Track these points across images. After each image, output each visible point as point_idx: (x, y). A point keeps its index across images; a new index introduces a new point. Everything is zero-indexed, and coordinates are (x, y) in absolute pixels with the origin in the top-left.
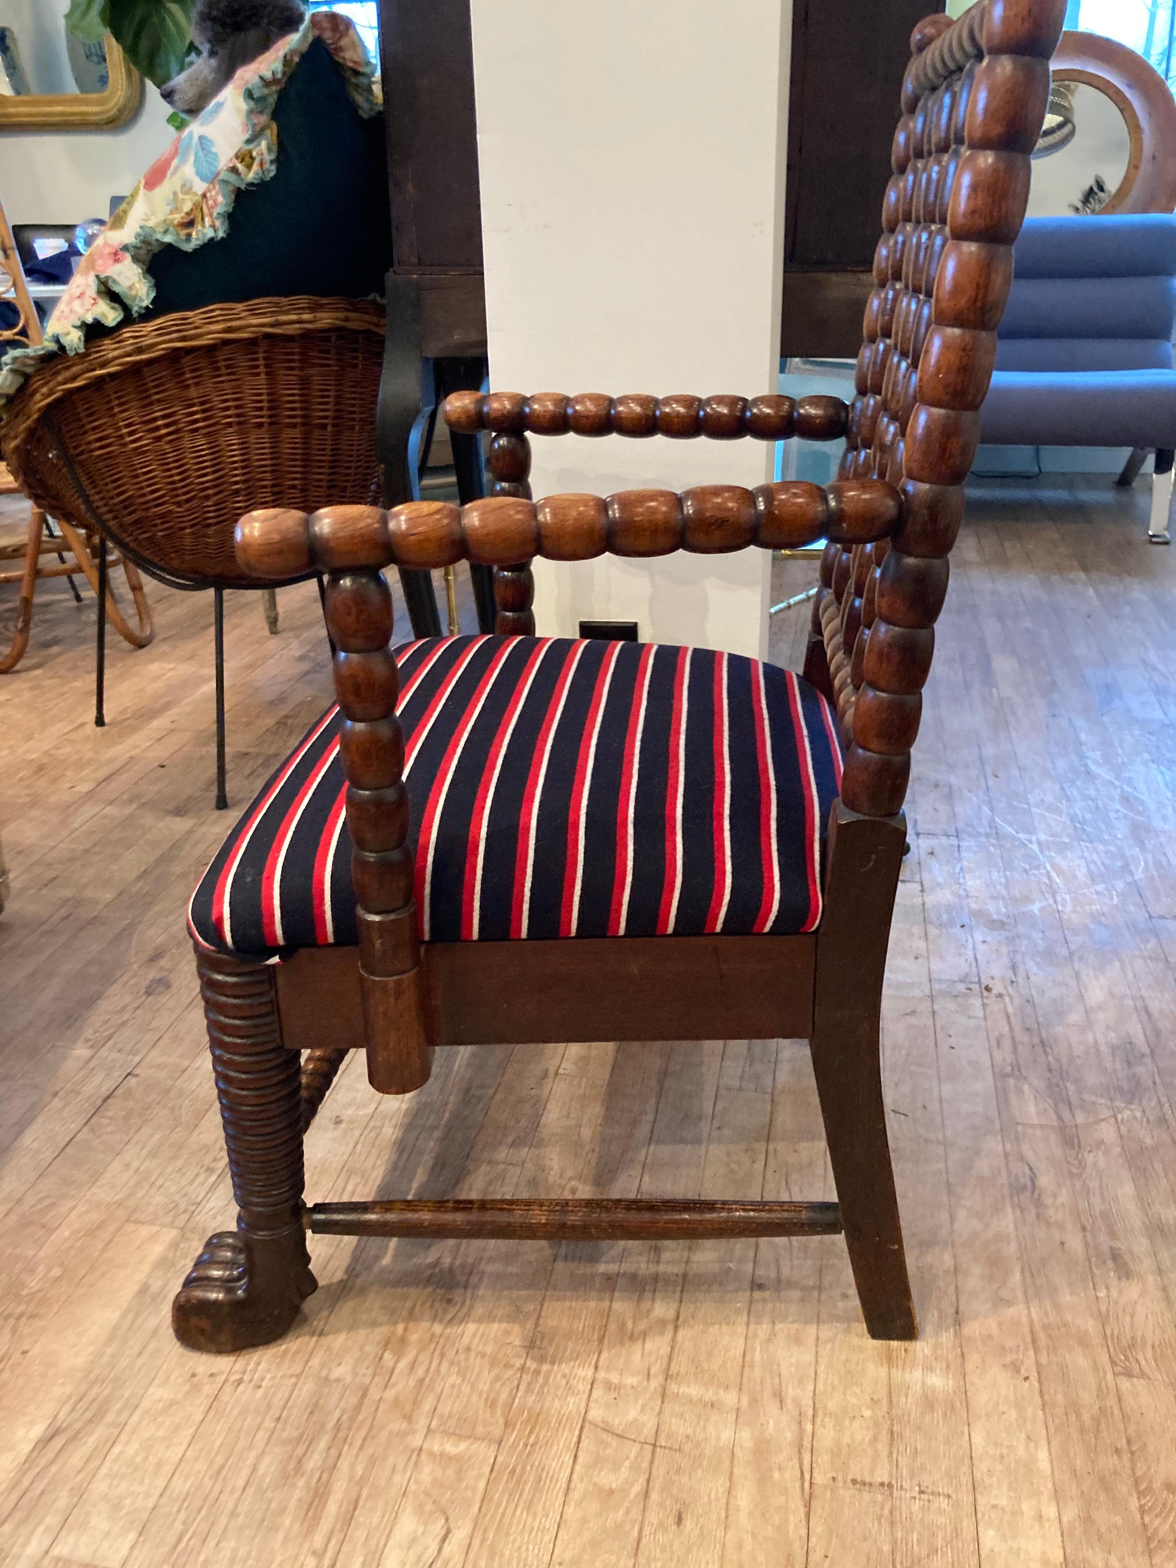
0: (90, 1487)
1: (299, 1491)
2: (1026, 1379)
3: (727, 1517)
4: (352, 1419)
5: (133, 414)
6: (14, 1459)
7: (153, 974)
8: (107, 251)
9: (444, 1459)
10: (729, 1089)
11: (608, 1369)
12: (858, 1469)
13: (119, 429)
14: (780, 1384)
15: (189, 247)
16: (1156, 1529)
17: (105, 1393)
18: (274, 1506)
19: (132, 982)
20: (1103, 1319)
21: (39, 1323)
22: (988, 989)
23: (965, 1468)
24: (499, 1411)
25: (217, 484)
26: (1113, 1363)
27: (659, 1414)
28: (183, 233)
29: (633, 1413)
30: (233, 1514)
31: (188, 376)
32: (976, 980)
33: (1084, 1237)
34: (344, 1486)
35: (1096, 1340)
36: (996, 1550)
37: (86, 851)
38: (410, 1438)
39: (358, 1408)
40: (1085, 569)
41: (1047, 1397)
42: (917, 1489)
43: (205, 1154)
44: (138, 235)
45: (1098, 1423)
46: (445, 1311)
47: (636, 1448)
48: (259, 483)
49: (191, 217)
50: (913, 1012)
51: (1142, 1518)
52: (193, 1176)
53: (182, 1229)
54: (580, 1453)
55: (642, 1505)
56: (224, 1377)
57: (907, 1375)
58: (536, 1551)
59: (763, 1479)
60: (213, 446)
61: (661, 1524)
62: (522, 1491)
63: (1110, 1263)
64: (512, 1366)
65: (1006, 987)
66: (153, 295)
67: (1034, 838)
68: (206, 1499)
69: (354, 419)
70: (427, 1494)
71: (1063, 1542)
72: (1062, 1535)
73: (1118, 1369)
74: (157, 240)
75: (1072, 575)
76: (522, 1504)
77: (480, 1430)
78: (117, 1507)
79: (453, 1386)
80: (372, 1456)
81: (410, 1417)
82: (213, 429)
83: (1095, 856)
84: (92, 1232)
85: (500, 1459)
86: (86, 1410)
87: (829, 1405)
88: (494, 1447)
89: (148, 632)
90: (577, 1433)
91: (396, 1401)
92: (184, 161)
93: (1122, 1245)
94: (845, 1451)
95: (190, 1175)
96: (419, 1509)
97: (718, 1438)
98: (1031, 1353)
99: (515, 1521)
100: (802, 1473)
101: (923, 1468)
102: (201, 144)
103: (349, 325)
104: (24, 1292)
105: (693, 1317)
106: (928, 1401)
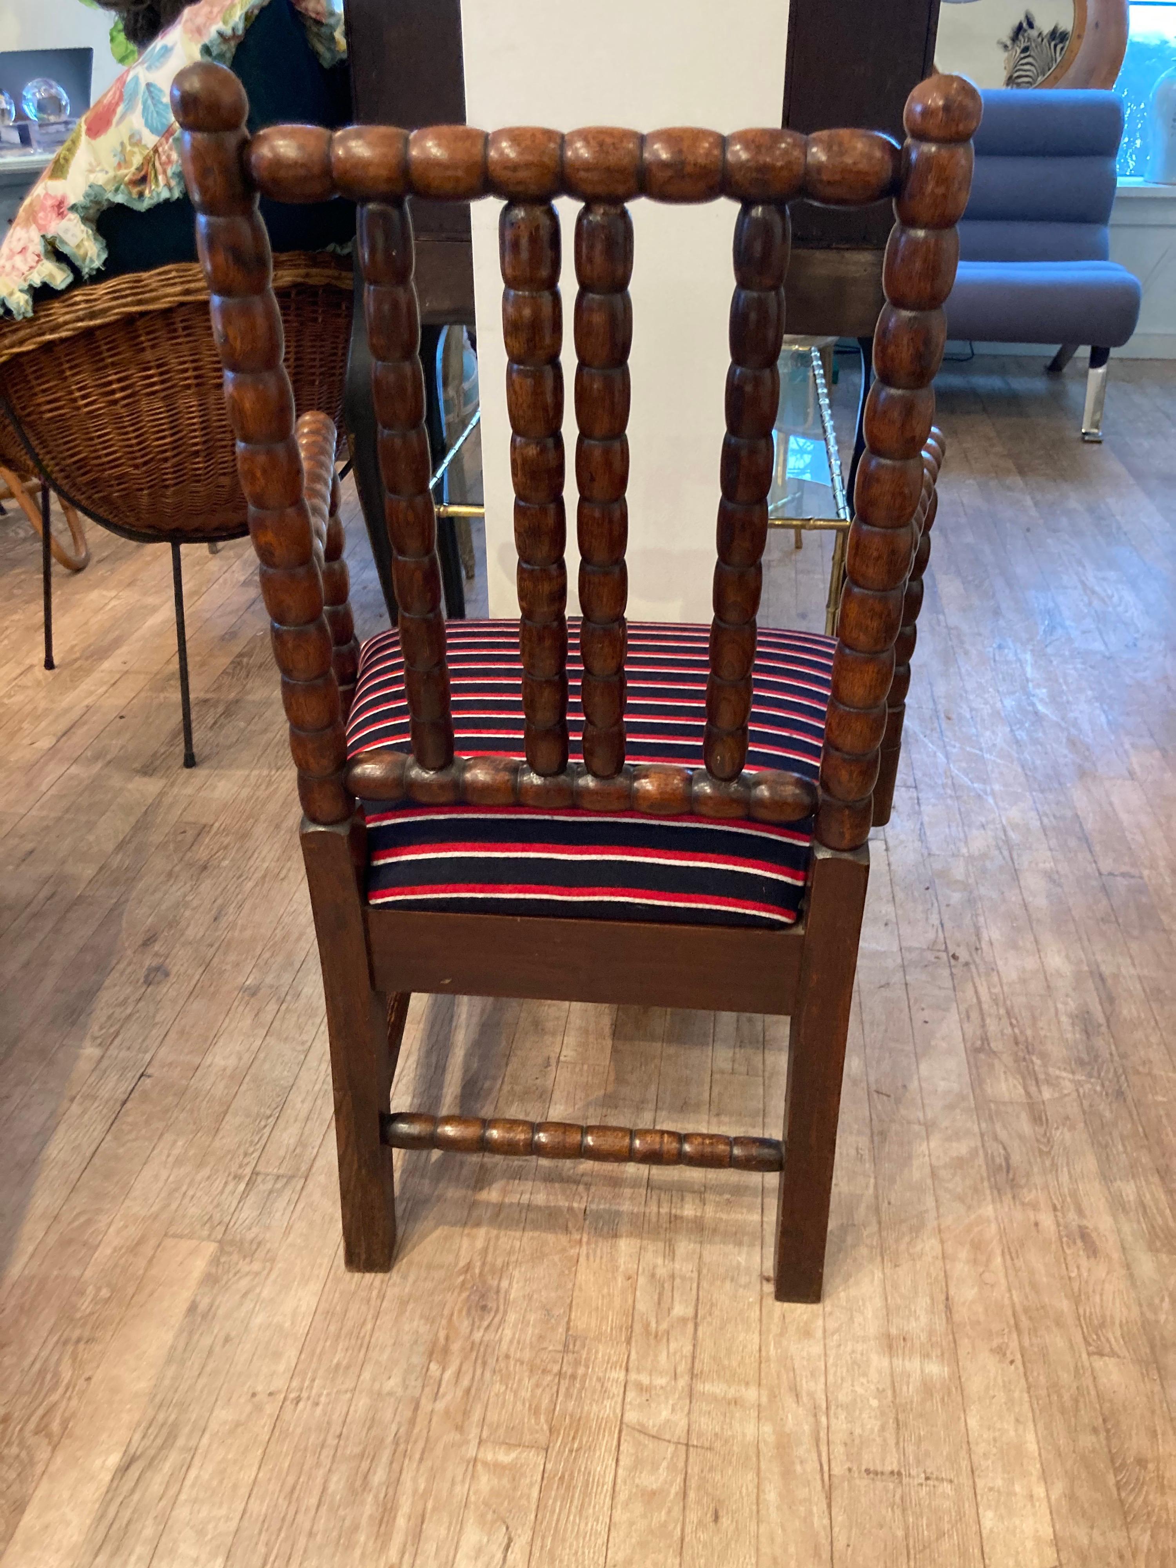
0: (173, 1513)
1: (369, 1507)
2: (1012, 1362)
3: (758, 1512)
4: (409, 1433)
5: (86, 377)
6: (97, 1489)
7: (149, 961)
8: (49, 203)
9: (497, 1468)
10: (722, 1072)
11: (639, 1371)
12: (870, 1459)
13: (71, 393)
14: (795, 1378)
15: (143, 206)
16: (1131, 1505)
17: (173, 1417)
18: (347, 1523)
19: (129, 970)
20: (1077, 1300)
21: (97, 1348)
22: (954, 957)
23: (963, 1453)
24: (543, 1419)
25: (176, 446)
26: (1087, 1343)
27: (689, 1413)
28: (135, 191)
29: (665, 1414)
30: (311, 1534)
31: (143, 338)
32: (943, 947)
33: (1056, 1216)
34: (409, 1502)
35: (1070, 1320)
36: (995, 1530)
37: (60, 819)
38: (464, 1448)
39: (412, 1422)
40: (1022, 471)
41: (1031, 1379)
42: (923, 1475)
43: (231, 1160)
44: (87, 195)
45: (1076, 1401)
46: (482, 1319)
47: (671, 1448)
48: (219, 444)
49: (143, 173)
50: (887, 985)
51: (1119, 1495)
52: (222, 1185)
53: (220, 1242)
54: (621, 1457)
55: (681, 1504)
56: (282, 1396)
57: (907, 1363)
58: (591, 1555)
59: (787, 1473)
60: (170, 407)
61: (700, 1522)
62: (573, 1496)
63: (1079, 1243)
64: (550, 1372)
65: (971, 955)
66: (104, 256)
67: (988, 789)
68: (283, 1519)
69: (313, 374)
70: (486, 1504)
71: (1052, 1519)
72: (1051, 1513)
73: (1091, 1349)
74: (108, 200)
75: (1008, 481)
76: (573, 1509)
77: (527, 1438)
78: (201, 1533)
79: (497, 1395)
80: (432, 1468)
81: (462, 1427)
82: (172, 391)
83: (1046, 807)
84: (135, 1248)
85: (549, 1466)
86: (156, 1437)
87: (840, 1397)
88: (543, 1453)
89: (83, 555)
90: (616, 1436)
91: (447, 1412)
92: (130, 109)
93: (1089, 1224)
94: (857, 1442)
95: (218, 1184)
96: (481, 1519)
97: (744, 1435)
98: (1015, 1336)
99: (569, 1526)
100: (821, 1465)
101: (927, 1454)
102: (150, 92)
103: (310, 281)
104: (78, 1315)
105: (710, 1314)
106: (927, 1388)
